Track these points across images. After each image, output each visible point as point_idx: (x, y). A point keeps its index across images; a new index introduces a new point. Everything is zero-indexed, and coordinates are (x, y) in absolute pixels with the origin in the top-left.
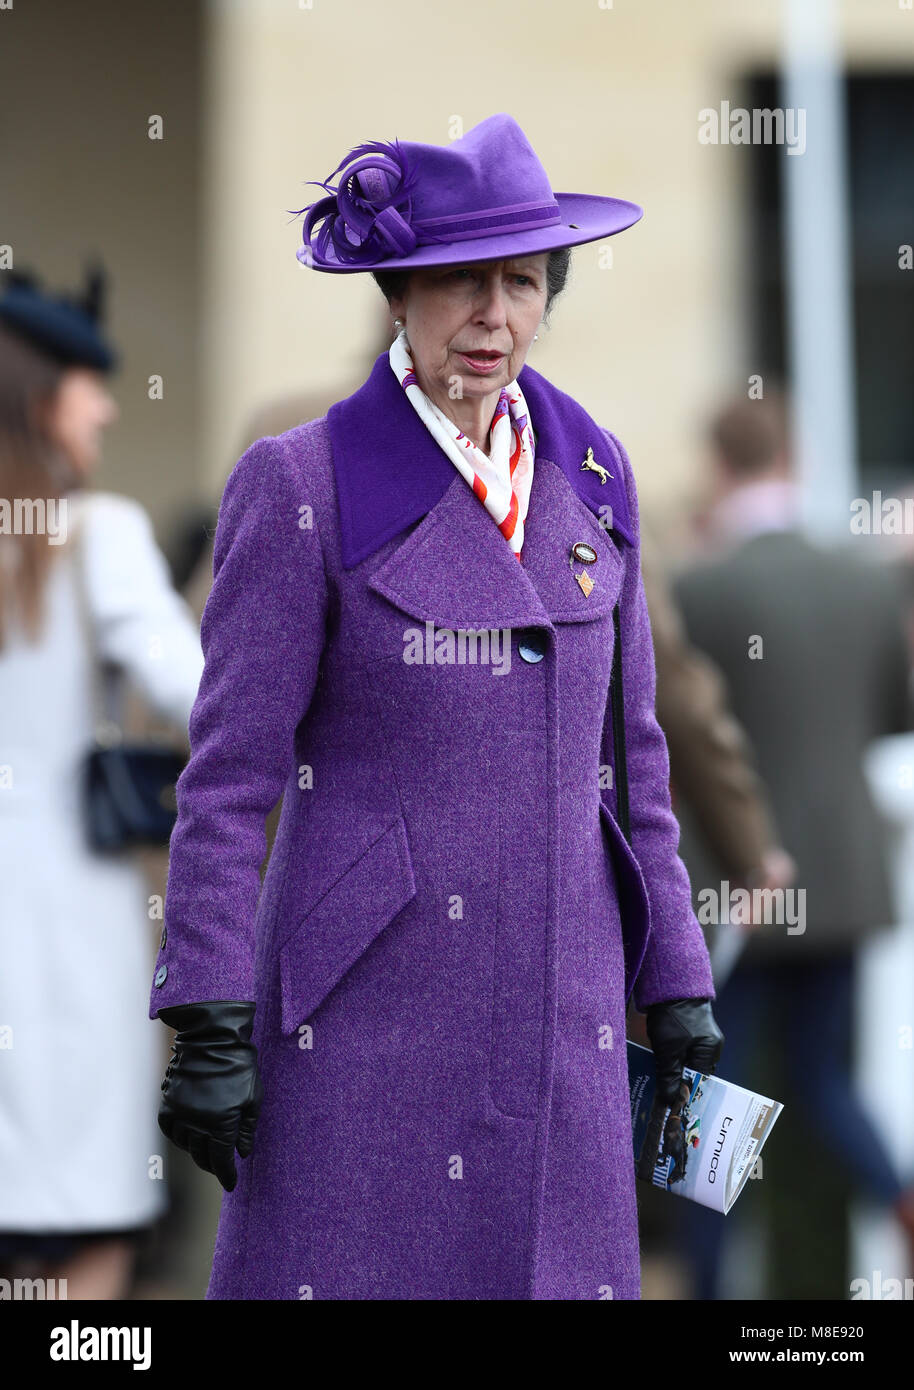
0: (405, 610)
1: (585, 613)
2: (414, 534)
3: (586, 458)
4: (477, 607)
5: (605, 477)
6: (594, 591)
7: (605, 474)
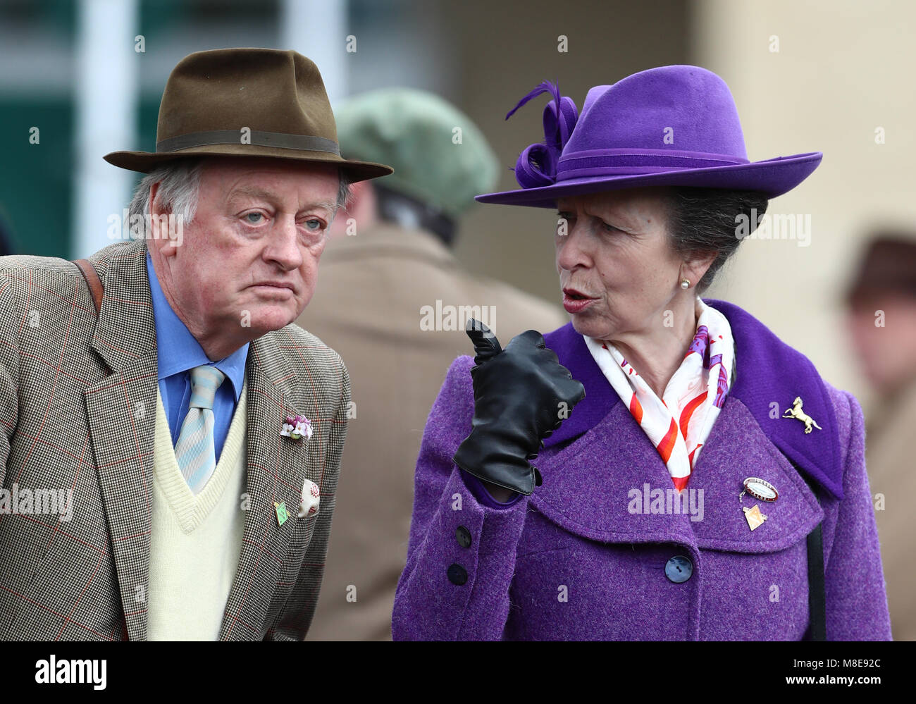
0: (545, 513)
1: (745, 544)
2: (568, 448)
3: (793, 407)
4: (619, 520)
5: (809, 426)
6: (763, 526)
7: (812, 425)
